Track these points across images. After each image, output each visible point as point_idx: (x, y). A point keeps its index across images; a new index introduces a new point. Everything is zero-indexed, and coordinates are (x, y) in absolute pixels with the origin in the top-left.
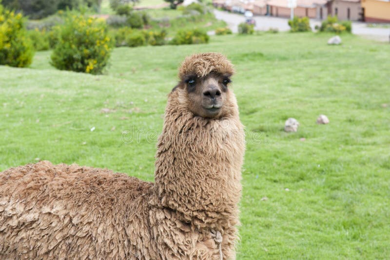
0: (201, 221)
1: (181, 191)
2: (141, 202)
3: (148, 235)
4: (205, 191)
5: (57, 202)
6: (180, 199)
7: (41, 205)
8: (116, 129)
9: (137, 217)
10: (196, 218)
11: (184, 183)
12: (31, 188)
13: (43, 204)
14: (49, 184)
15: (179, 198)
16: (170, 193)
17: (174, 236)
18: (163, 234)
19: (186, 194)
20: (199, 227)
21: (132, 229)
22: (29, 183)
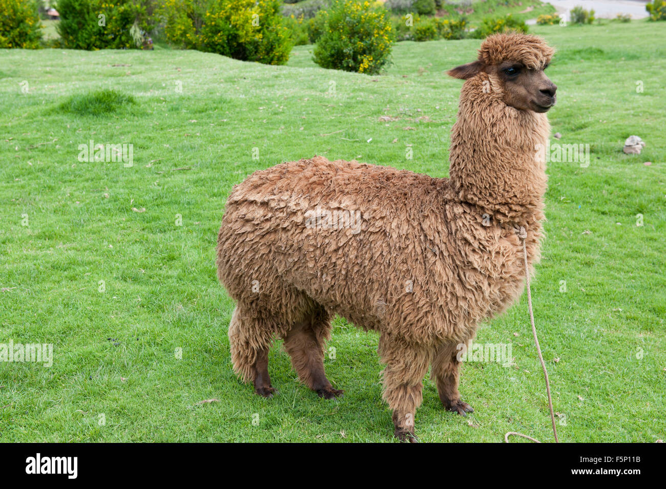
0: (504, 215)
1: (481, 184)
2: (437, 197)
3: (446, 230)
4: (509, 183)
5: (345, 198)
6: (481, 193)
7: (328, 200)
8: (399, 140)
9: (433, 211)
10: (498, 211)
11: (484, 175)
12: (314, 182)
13: (330, 199)
14: (334, 178)
15: (478, 191)
16: (468, 186)
17: (475, 232)
18: (462, 228)
19: (487, 187)
20: (502, 221)
21: (429, 223)
22: (311, 178)
